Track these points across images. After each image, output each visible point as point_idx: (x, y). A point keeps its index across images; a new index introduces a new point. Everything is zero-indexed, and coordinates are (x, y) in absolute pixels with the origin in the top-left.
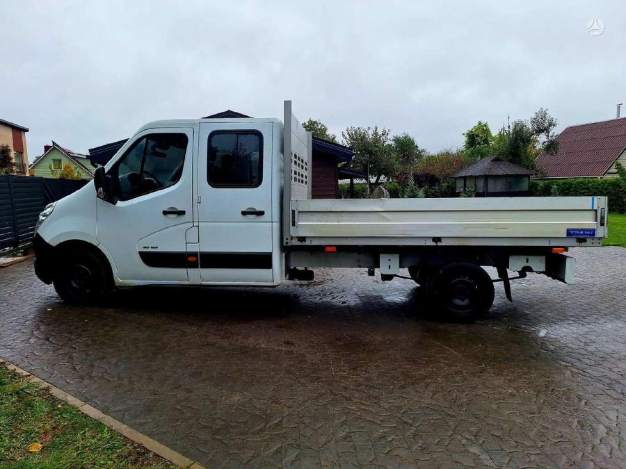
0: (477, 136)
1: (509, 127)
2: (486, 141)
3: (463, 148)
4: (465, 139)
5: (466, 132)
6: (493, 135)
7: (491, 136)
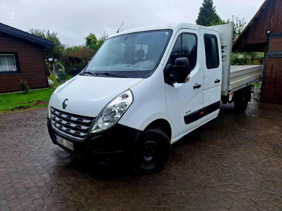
0: (91, 40)
1: (105, 37)
2: (95, 43)
3: (85, 45)
4: (86, 41)
5: (86, 37)
6: (98, 40)
7: (97, 40)
